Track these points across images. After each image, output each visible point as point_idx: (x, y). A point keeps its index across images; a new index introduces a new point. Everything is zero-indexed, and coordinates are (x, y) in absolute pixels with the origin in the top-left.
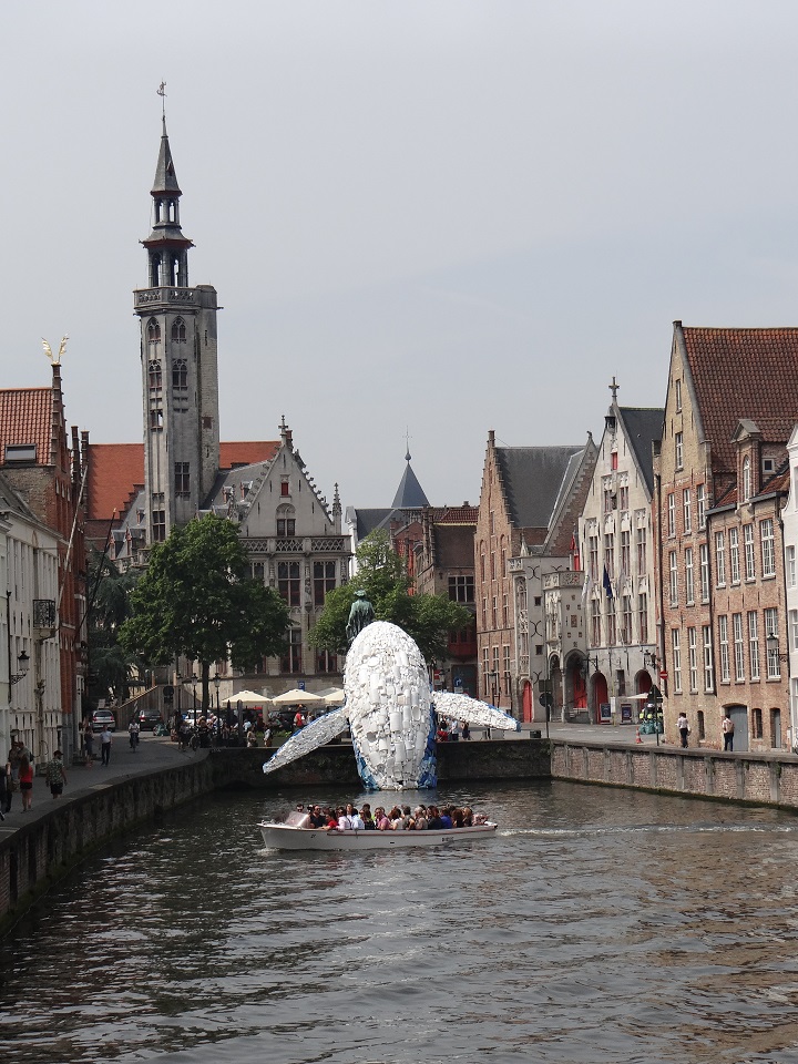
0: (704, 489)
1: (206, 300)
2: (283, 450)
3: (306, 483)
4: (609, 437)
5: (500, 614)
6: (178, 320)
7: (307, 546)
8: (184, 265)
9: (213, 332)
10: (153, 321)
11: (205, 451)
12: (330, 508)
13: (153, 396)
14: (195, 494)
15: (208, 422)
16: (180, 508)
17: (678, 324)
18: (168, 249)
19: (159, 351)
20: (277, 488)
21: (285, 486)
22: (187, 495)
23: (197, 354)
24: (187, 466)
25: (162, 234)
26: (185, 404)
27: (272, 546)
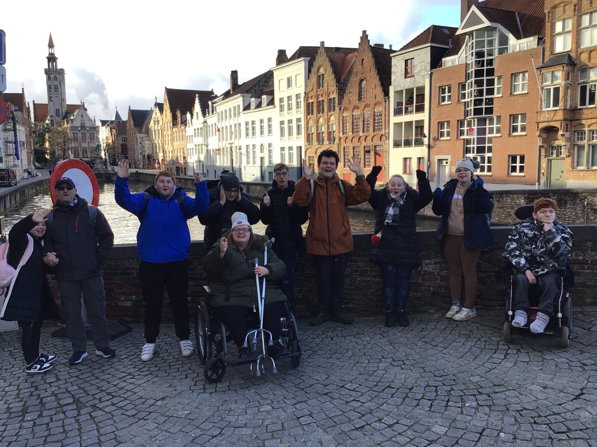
0: (171, 122)
1: (62, 71)
2: (82, 107)
3: (87, 115)
4: (155, 109)
5: (132, 146)
6: (55, 76)
7: (88, 129)
8: (56, 63)
9: (64, 79)
10: (49, 76)
11: (63, 106)
12: (93, 121)
13: (50, 93)
14: (61, 117)
15: (64, 100)
16: (57, 119)
17: (166, 88)
18: (52, 59)
19: (50, 83)
20: (80, 116)
21: (82, 115)
22: (59, 116)
23: (60, 84)
24: (59, 110)
25: (50, 56)
26: (58, 96)
27: (79, 129)
